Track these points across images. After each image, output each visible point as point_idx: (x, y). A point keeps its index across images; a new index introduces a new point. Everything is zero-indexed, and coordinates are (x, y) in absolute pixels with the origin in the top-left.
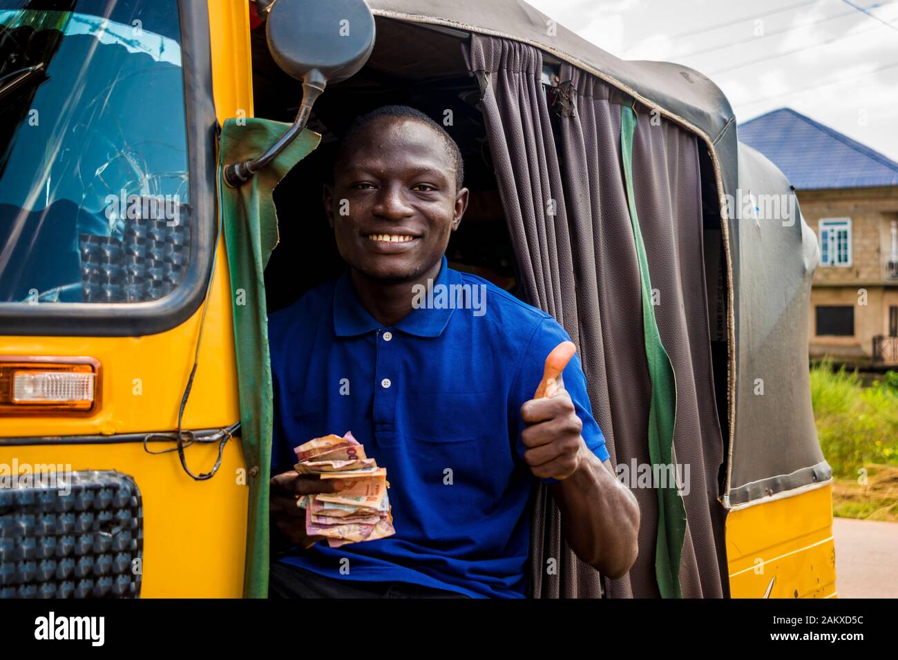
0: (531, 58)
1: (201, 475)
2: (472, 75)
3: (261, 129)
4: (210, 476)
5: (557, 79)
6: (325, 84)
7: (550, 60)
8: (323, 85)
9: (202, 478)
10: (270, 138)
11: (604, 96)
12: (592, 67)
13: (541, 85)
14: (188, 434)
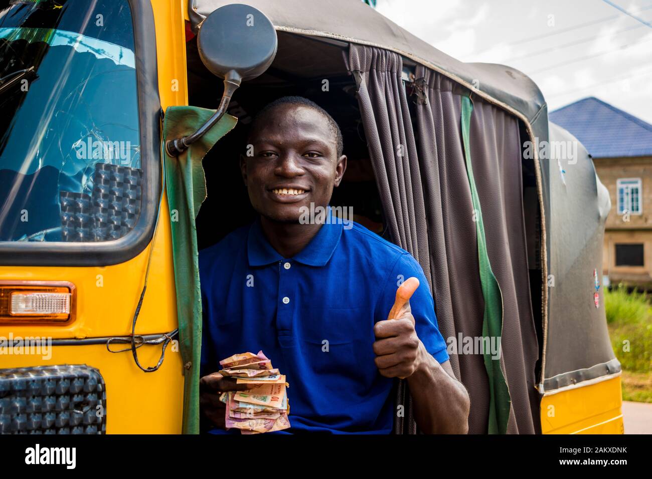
0: (394, 61)
1: (149, 368)
2: (350, 74)
3: (194, 114)
4: (155, 369)
5: (414, 77)
6: (241, 81)
7: (408, 63)
8: (239, 81)
9: (149, 370)
10: (200, 120)
11: (449, 88)
12: (439, 67)
13: (402, 81)
14: (140, 338)
